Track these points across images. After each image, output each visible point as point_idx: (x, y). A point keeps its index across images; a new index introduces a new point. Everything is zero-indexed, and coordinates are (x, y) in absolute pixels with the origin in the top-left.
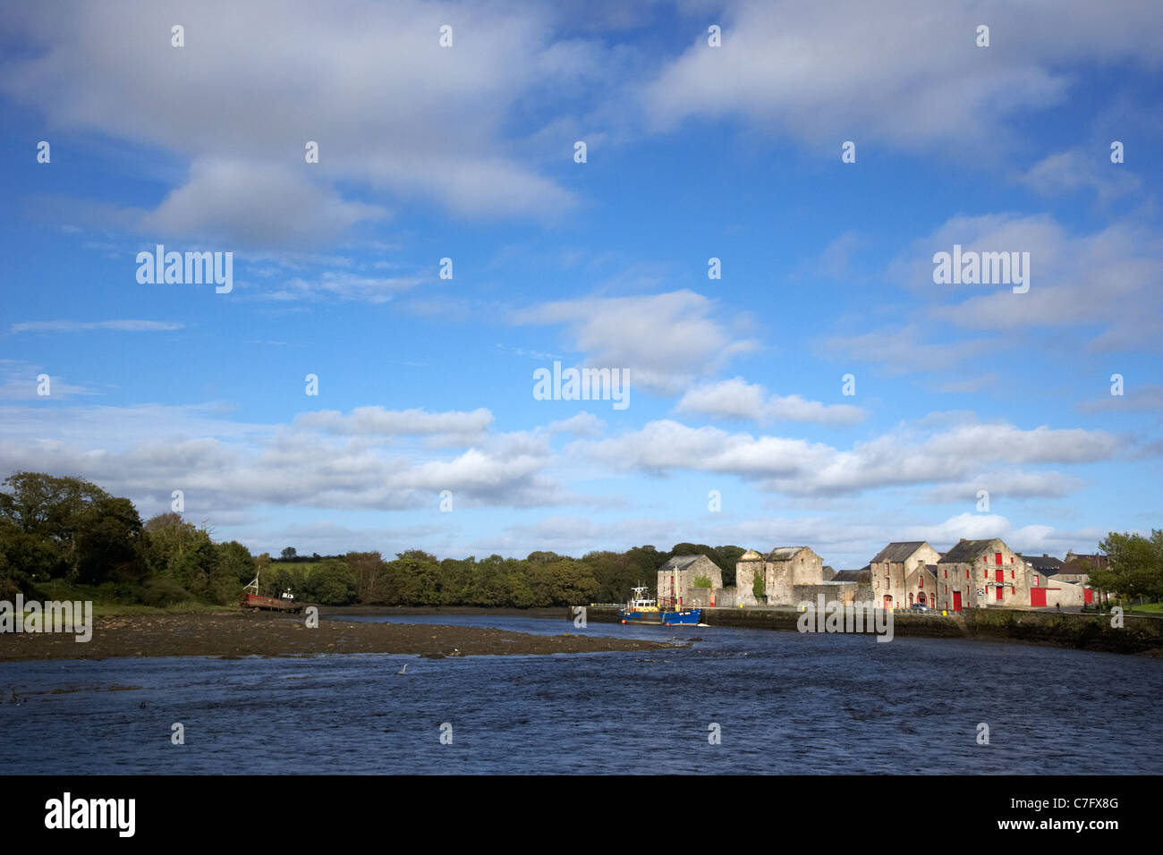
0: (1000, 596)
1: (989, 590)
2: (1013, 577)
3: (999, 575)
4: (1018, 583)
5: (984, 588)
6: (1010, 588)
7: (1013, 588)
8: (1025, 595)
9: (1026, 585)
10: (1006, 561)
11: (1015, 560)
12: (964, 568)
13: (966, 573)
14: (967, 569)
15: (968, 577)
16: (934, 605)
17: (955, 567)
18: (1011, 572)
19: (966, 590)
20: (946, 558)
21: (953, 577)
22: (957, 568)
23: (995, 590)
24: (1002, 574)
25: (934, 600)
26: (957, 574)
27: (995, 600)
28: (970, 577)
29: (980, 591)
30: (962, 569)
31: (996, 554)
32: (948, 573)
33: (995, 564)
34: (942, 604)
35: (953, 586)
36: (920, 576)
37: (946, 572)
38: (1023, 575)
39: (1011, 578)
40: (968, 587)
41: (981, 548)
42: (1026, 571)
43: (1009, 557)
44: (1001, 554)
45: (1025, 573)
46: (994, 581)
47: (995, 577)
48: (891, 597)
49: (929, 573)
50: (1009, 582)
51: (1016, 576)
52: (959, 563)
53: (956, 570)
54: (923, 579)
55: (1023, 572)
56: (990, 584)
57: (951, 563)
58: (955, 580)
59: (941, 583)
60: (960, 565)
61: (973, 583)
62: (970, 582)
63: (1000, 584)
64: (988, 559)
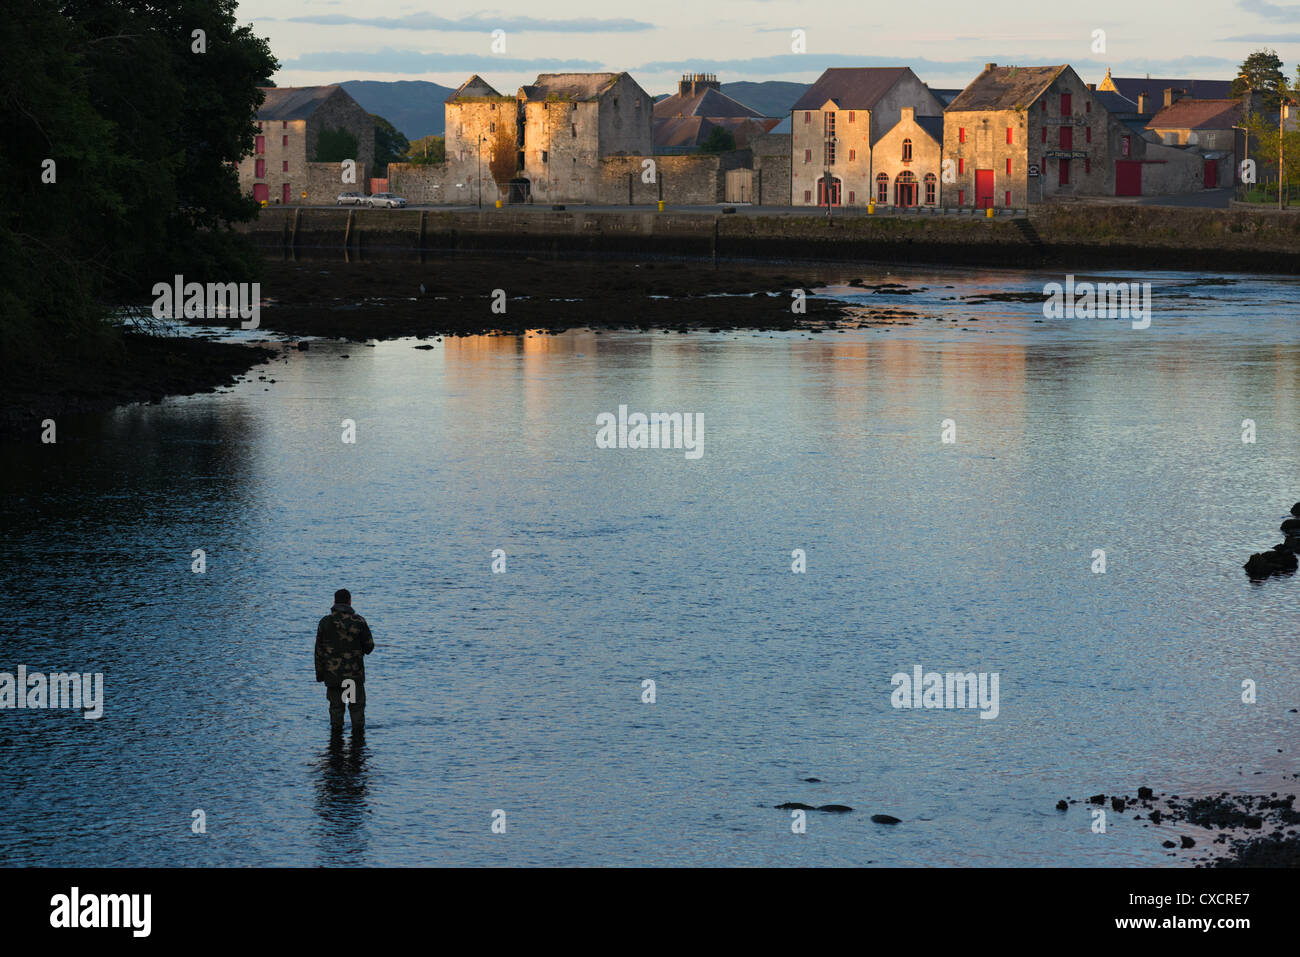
0: (1064, 178)
1: (1048, 166)
2: (1089, 140)
3: (1066, 136)
4: (1096, 150)
5: (1040, 162)
6: (1082, 161)
7: (1087, 161)
8: (1105, 174)
9: (1108, 157)
10: (1078, 107)
11: (1093, 107)
12: (1003, 123)
13: (1005, 133)
14: (1009, 126)
15: (1009, 141)
16: (933, 196)
17: (984, 121)
18: (1085, 130)
19: (1003, 167)
20: (962, 103)
21: (978, 141)
22: (988, 124)
23: (1058, 167)
24: (1071, 134)
25: (933, 186)
26: (986, 134)
27: (1057, 185)
28: (1014, 142)
29: (1034, 169)
30: (997, 126)
31: (1063, 95)
32: (966, 133)
33: (1060, 115)
34: (951, 195)
35: (978, 159)
36: (904, 138)
37: (962, 131)
38: (1105, 136)
39: (1085, 142)
40: (1008, 161)
41: (1034, 84)
42: (1111, 127)
43: (1083, 102)
44: (1070, 95)
45: (1109, 131)
46: (1057, 148)
47: (1058, 140)
48: (838, 181)
49: (924, 133)
50: (1082, 149)
51: (1093, 138)
52: (992, 113)
53: (986, 128)
54: (910, 146)
55: (1106, 131)
56: (1050, 154)
57: (975, 114)
58: (981, 146)
59: (951, 154)
60: (995, 115)
61: (1019, 152)
62: (1013, 150)
63: (1067, 155)
64: (1048, 107)
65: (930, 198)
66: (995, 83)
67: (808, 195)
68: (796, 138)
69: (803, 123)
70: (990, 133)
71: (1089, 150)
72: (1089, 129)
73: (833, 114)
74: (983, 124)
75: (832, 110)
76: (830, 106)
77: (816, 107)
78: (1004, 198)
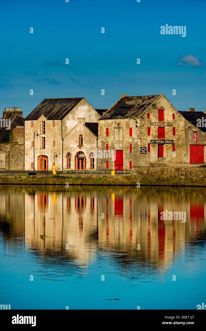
0: (160, 154)
1: (151, 148)
2: (174, 134)
3: (161, 132)
4: (178, 139)
5: (147, 146)
6: (171, 145)
7: (174, 145)
8: (184, 152)
9: (186, 143)
10: (168, 117)
11: (176, 116)
12: (127, 125)
13: (129, 131)
14: (131, 127)
15: (131, 134)
16: (93, 164)
17: (118, 125)
18: (172, 128)
19: (128, 149)
20: (108, 115)
21: (115, 135)
22: (120, 126)
23: (157, 148)
24: (164, 131)
25: (93, 159)
26: (119, 131)
27: (157, 158)
28: (133, 135)
29: (143, 150)
30: (124, 126)
31: (159, 110)
32: (109, 131)
33: (158, 121)
34: (102, 164)
35: (115, 145)
36: (79, 134)
37: (107, 129)
38: (184, 132)
39: (172, 135)
40: (131, 145)
41: (145, 105)
42: (186, 127)
43: (171, 114)
44: (163, 110)
45: (185, 129)
46: (157, 138)
47: (157, 134)
48: (47, 157)
49: (89, 131)
50: (170, 139)
51: (176, 133)
52: (121, 120)
53: (119, 128)
54: (82, 138)
55: (184, 129)
56: (153, 142)
57: (114, 121)
58: (117, 138)
59: (102, 142)
60: (123, 122)
61: (136, 141)
62: (133, 139)
63: (162, 142)
64: (151, 116)
65: (93, 166)
66: (125, 104)
67: (33, 164)
68: (26, 135)
69: (29, 127)
70: (121, 131)
71: (174, 139)
72: (174, 128)
73: (44, 122)
74: (117, 126)
75: (43, 120)
76: (42, 118)
77: (36, 119)
78: (128, 165)
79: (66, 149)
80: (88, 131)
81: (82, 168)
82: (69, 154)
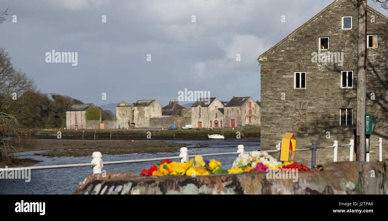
0: (250, 120)
1: (246, 118)
3: (250, 112)
4: (257, 115)
5: (244, 117)
6: (254, 117)
8: (259, 120)
10: (253, 106)
11: (256, 105)
14: (238, 110)
15: (238, 113)
17: (232, 109)
19: (237, 119)
20: (228, 105)
21: (231, 113)
23: (249, 118)
25: (222, 123)
27: (249, 122)
31: (249, 103)
33: (249, 107)
34: (225, 125)
35: (231, 117)
36: (215, 113)
37: (228, 111)
39: (255, 113)
40: (238, 117)
43: (254, 104)
44: (251, 103)
46: (249, 114)
48: (201, 122)
50: (253, 115)
54: (217, 114)
55: (259, 111)
56: (247, 116)
57: (231, 107)
58: (232, 115)
59: (225, 116)
60: (235, 108)
61: (240, 115)
62: (239, 115)
63: (251, 116)
64: (246, 106)
65: (221, 126)
66: (235, 100)
67: (195, 125)
68: (192, 113)
69: (193, 110)
70: (234, 111)
71: (255, 115)
72: (255, 110)
73: (200, 108)
76: (199, 106)
77: (196, 106)
78: (237, 125)
79: (210, 119)
80: (220, 112)
81: (217, 127)
82: (211, 121)
